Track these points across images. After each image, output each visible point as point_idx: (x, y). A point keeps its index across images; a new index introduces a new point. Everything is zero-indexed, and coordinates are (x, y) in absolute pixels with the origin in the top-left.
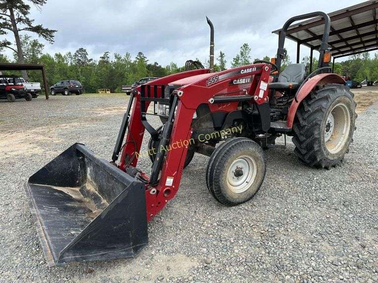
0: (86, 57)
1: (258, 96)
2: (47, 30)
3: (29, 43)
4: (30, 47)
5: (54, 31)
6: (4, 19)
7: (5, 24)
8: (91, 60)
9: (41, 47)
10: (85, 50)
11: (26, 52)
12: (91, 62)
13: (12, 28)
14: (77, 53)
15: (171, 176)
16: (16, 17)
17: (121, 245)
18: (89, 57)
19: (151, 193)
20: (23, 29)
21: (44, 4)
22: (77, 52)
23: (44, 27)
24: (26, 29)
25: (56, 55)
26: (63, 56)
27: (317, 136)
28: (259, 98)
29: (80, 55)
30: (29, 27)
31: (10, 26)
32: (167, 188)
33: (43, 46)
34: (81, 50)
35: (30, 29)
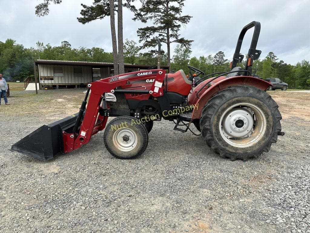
0: (223, 58)
1: (153, 91)
2: (187, 41)
3: (182, 50)
4: (183, 53)
5: (192, 41)
6: (163, 36)
7: (163, 39)
8: (227, 60)
9: (190, 53)
10: (223, 53)
11: (180, 57)
12: (226, 62)
13: (167, 41)
14: (217, 56)
15: (84, 130)
16: (170, 34)
17: (38, 153)
18: (225, 58)
19: (71, 136)
20: (173, 42)
21: (188, 23)
22: (217, 54)
23: (186, 39)
24: (175, 41)
25: (201, 57)
26: (205, 58)
27: (208, 127)
28: (154, 92)
29: (218, 57)
30: (176, 40)
31: (165, 40)
32: (82, 137)
33: (191, 52)
34: (220, 52)
35: (177, 41)
